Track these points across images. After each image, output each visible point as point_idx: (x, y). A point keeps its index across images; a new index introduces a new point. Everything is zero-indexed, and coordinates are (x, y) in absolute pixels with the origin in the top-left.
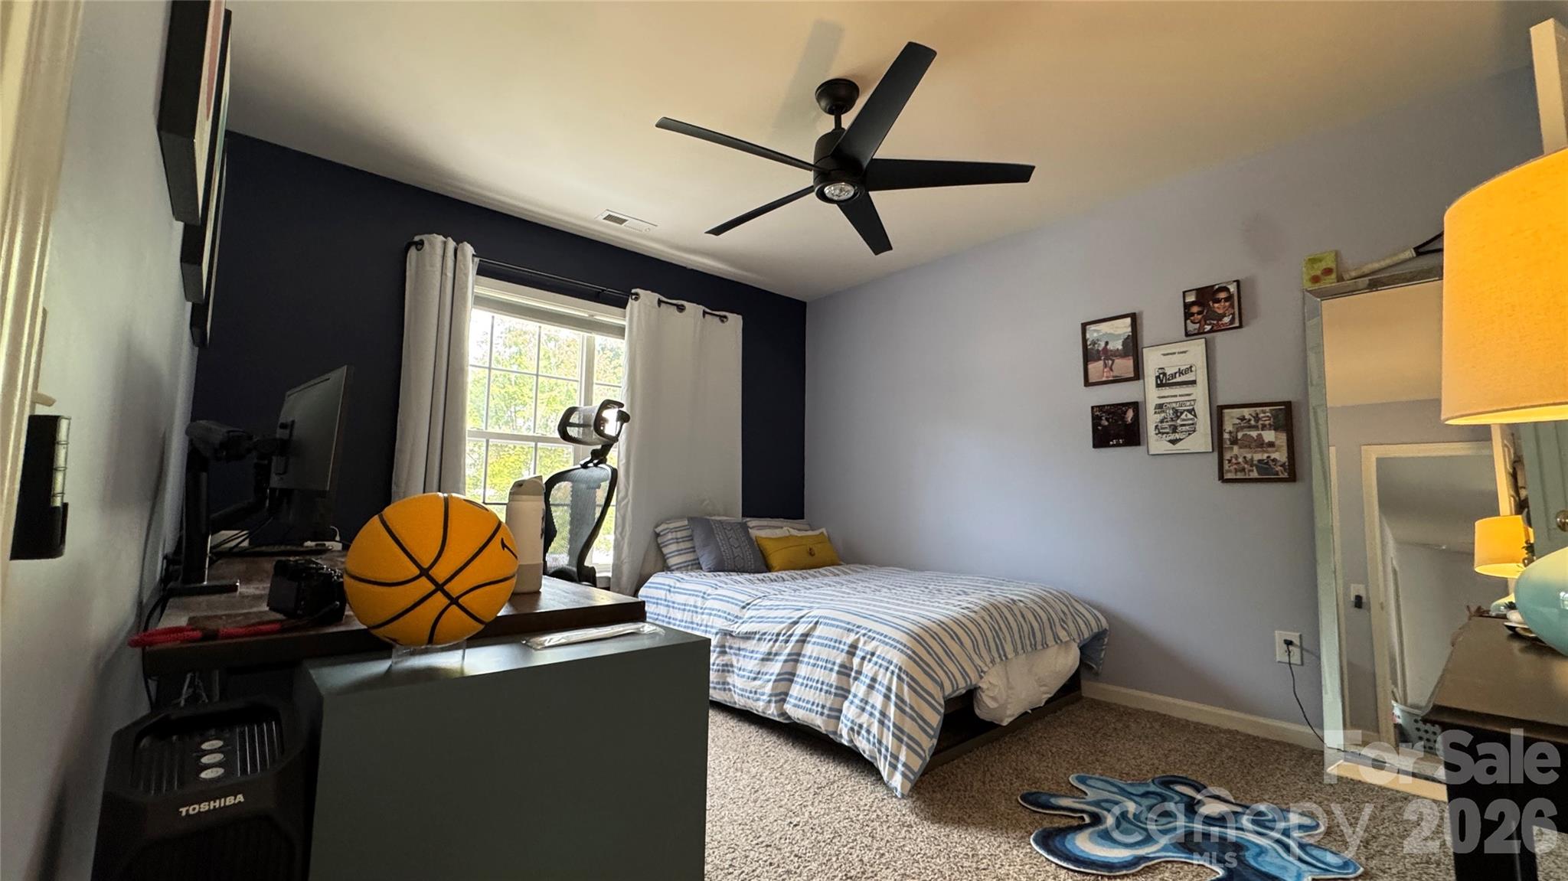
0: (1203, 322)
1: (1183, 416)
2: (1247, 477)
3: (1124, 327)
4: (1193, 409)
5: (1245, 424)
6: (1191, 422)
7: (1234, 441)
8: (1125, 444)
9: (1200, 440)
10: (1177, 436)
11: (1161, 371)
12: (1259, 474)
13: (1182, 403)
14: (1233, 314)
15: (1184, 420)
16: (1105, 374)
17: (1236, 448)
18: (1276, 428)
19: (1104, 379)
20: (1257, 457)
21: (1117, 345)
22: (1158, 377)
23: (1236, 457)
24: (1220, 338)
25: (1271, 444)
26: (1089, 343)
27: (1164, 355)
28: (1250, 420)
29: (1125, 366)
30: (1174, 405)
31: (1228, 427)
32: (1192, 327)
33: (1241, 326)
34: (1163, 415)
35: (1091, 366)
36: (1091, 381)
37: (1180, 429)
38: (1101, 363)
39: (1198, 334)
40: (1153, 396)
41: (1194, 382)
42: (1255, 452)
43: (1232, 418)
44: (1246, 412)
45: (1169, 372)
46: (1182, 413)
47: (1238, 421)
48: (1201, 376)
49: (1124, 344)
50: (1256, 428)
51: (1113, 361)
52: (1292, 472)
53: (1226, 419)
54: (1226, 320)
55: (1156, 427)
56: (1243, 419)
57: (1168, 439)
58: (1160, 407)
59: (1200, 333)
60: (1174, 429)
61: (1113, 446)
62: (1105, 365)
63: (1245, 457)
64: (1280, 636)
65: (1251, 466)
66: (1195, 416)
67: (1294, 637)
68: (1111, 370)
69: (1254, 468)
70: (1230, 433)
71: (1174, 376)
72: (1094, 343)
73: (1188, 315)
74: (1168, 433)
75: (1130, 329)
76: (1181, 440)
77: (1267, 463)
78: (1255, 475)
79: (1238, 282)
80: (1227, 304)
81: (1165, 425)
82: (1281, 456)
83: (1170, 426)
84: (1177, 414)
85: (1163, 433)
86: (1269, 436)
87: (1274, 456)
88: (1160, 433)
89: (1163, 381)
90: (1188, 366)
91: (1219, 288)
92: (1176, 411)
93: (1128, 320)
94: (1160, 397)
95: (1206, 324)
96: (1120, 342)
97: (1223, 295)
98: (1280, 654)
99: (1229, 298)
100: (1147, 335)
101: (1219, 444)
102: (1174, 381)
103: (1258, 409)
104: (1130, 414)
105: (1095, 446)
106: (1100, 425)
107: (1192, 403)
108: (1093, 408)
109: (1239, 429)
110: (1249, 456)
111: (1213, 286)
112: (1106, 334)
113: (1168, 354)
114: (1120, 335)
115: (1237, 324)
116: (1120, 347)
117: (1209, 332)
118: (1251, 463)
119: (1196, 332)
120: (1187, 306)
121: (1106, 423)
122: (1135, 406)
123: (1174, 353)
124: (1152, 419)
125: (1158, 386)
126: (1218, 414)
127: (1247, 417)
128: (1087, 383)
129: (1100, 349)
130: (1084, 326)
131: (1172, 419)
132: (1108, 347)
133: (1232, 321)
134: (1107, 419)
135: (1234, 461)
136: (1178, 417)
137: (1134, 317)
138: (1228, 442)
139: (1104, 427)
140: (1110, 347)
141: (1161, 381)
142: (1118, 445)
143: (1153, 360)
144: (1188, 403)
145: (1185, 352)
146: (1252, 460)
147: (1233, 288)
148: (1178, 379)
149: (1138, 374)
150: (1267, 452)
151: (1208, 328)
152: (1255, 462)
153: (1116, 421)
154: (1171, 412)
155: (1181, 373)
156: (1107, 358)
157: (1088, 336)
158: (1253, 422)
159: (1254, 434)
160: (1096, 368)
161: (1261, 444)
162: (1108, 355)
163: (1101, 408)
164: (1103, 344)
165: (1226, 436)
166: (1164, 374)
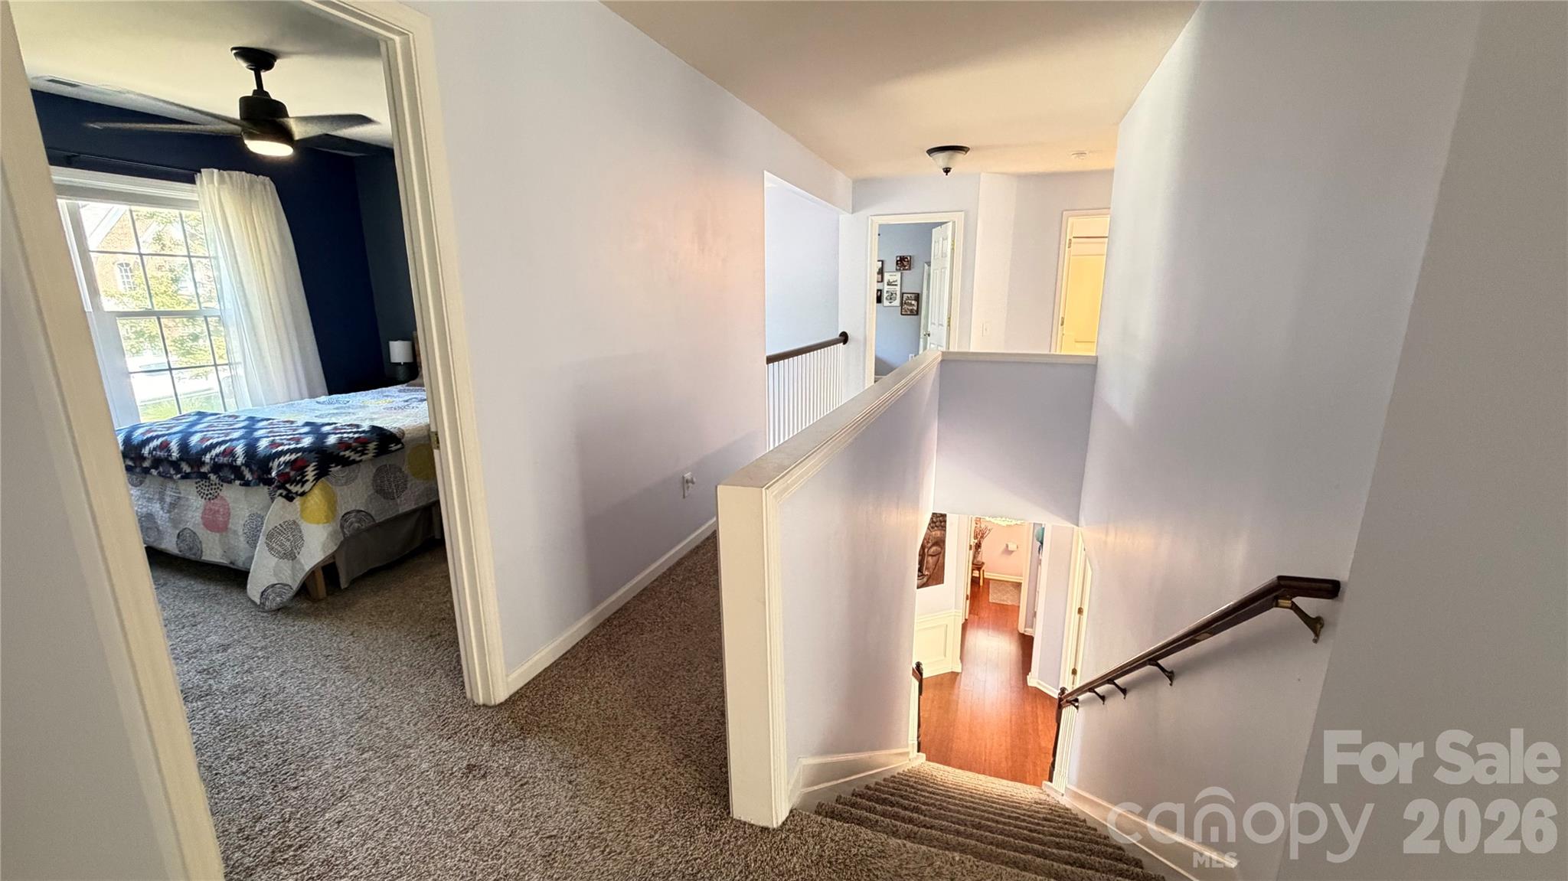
0: (901, 267)
1: (893, 295)
2: (907, 314)
4: (896, 293)
5: (908, 298)
6: (895, 297)
7: (905, 303)
9: (897, 303)
11: (889, 280)
13: (893, 291)
14: (908, 266)
17: (905, 305)
18: (915, 300)
24: (904, 273)
25: (913, 305)
30: (891, 291)
31: (904, 299)
32: (898, 268)
33: (910, 270)
37: (892, 298)
39: (899, 270)
41: (896, 285)
42: (910, 307)
44: (909, 295)
45: (891, 281)
47: (906, 297)
48: (899, 283)
52: (917, 313)
53: (904, 296)
54: (906, 267)
57: (889, 302)
66: (896, 295)
69: (909, 311)
70: (904, 301)
73: (897, 264)
76: (893, 302)
77: (912, 310)
78: (909, 313)
79: (910, 255)
80: (907, 263)
82: (915, 308)
83: (890, 298)
86: (913, 302)
92: (892, 293)
97: (906, 260)
99: (908, 261)
100: (885, 269)
101: (902, 304)
103: (911, 295)
104: (879, 293)
109: (906, 300)
110: (908, 308)
111: (904, 256)
113: (891, 275)
120: (897, 261)
122: (881, 291)
123: (893, 275)
125: (888, 285)
126: (902, 294)
131: (891, 296)
133: (908, 268)
135: (904, 309)
137: (882, 261)
143: (887, 277)
144: (895, 291)
145: (895, 275)
147: (909, 258)
148: (893, 284)
150: (912, 307)
151: (902, 269)
155: (894, 282)
158: (910, 298)
159: (910, 301)
161: (911, 305)
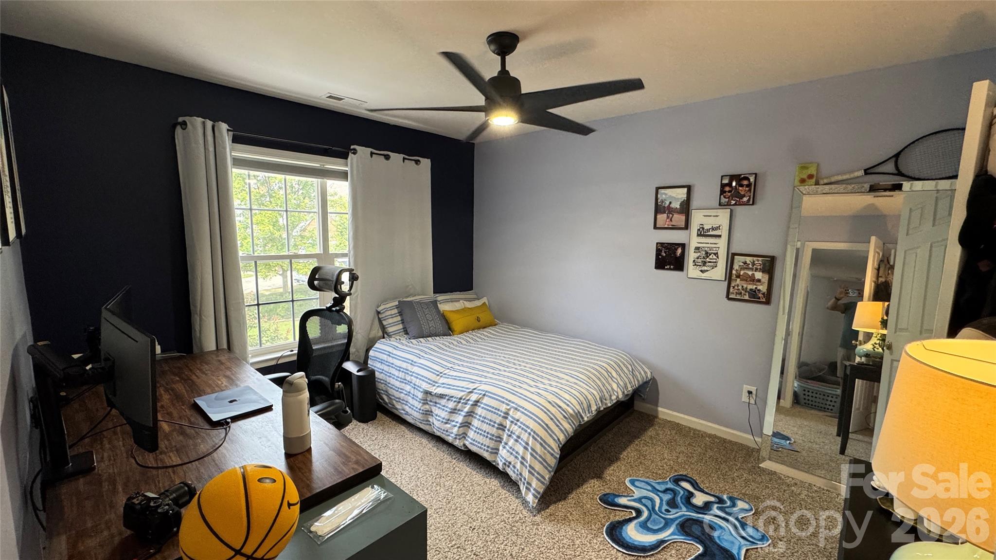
0: (731, 198)
1: (711, 257)
2: (742, 298)
3: (682, 193)
4: (717, 253)
5: (746, 266)
6: (715, 261)
7: (738, 276)
8: (674, 269)
9: (719, 272)
10: (705, 268)
11: (701, 226)
12: (749, 297)
13: (711, 248)
14: (750, 196)
15: (711, 259)
16: (667, 223)
17: (738, 280)
18: (763, 271)
19: (666, 226)
20: (750, 287)
21: (676, 205)
22: (699, 230)
23: (738, 286)
24: (739, 210)
25: (759, 281)
26: (659, 201)
27: (705, 216)
28: (749, 264)
29: (679, 219)
30: (706, 249)
31: (736, 267)
32: (724, 200)
33: (753, 204)
34: (699, 254)
35: (659, 216)
36: (657, 226)
37: (708, 264)
38: (665, 215)
39: (727, 205)
40: (695, 241)
41: (720, 236)
42: (750, 284)
43: (739, 261)
44: (749, 260)
45: (706, 227)
46: (710, 254)
47: (743, 264)
48: (725, 233)
49: (681, 204)
50: (752, 269)
51: (673, 215)
52: (767, 299)
53: (736, 261)
54: (745, 199)
55: (694, 261)
56: (745, 263)
57: (700, 269)
58: (697, 249)
59: (729, 204)
60: (704, 263)
61: (667, 269)
62: (668, 217)
63: (743, 286)
64: (747, 388)
65: (746, 292)
66: (718, 257)
67: (753, 389)
68: (671, 220)
69: (747, 294)
70: (737, 270)
71: (708, 230)
72: (662, 202)
73: (722, 192)
74: (700, 266)
75: (685, 196)
76: (707, 271)
77: (755, 292)
78: (747, 297)
79: (756, 174)
80: (747, 189)
81: (699, 260)
82: (763, 288)
83: (702, 261)
84: (707, 254)
85: (698, 265)
86: (758, 275)
87: (760, 287)
88: (695, 265)
89: (702, 233)
90: (718, 226)
91: (744, 177)
92: (707, 253)
93: (685, 190)
94: (698, 243)
95: (732, 199)
96: (679, 203)
97: (745, 182)
98: (745, 398)
99: (749, 185)
100: (696, 201)
101: (729, 278)
102: (708, 233)
103: (755, 259)
104: (679, 251)
105: (656, 268)
106: (660, 255)
107: (717, 249)
108: (657, 243)
109: (742, 268)
110: (745, 286)
111: (740, 175)
112: (671, 197)
113: (707, 216)
114: (678, 199)
115: (751, 203)
116: (678, 207)
117: (733, 205)
118: (746, 290)
119: (726, 204)
120: (723, 186)
121: (664, 255)
122: (683, 246)
123: (711, 216)
124: (691, 256)
125: (699, 235)
126: (731, 257)
127: (748, 262)
128: (655, 227)
129: (666, 206)
130: (658, 189)
131: (704, 258)
132: (671, 206)
133: (749, 200)
134: (665, 252)
135: (736, 287)
136: (708, 257)
137: (689, 188)
138: (735, 276)
139: (662, 256)
140: (673, 205)
141: (701, 233)
142: (670, 269)
143: (698, 218)
144: (715, 249)
145: (717, 216)
146: (746, 288)
147: (752, 179)
148: (711, 233)
149: (687, 227)
150: (756, 285)
151: (733, 202)
152: (748, 290)
153: (671, 254)
154: (704, 253)
155: (713, 229)
156: (670, 213)
157: (659, 196)
158: (750, 266)
159: (750, 273)
160: (662, 218)
161: (753, 280)
162: (670, 210)
163: (662, 244)
164: (668, 203)
165: (734, 272)
166: (703, 228)
